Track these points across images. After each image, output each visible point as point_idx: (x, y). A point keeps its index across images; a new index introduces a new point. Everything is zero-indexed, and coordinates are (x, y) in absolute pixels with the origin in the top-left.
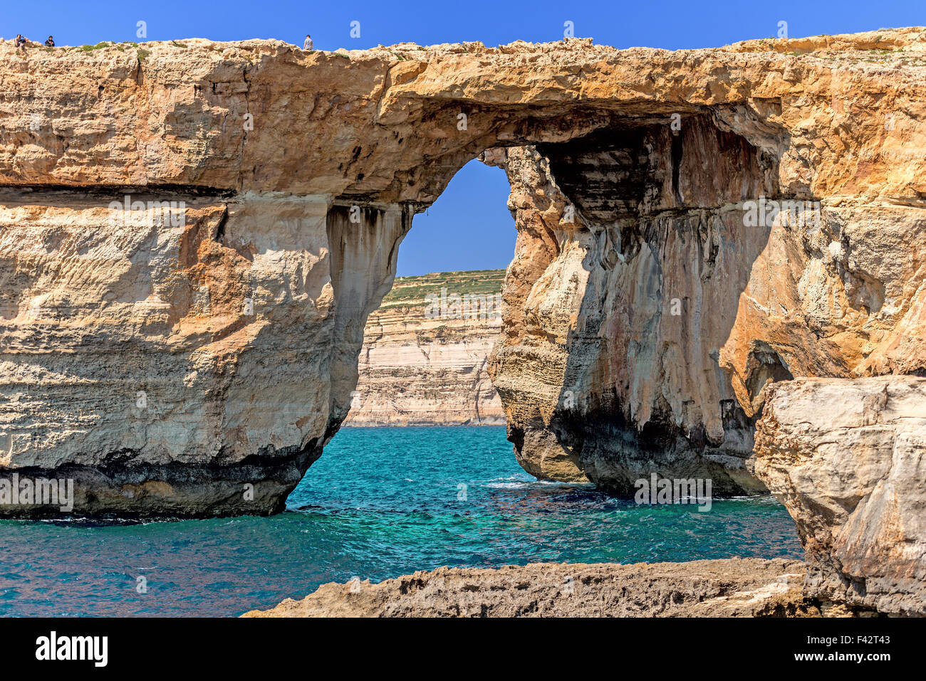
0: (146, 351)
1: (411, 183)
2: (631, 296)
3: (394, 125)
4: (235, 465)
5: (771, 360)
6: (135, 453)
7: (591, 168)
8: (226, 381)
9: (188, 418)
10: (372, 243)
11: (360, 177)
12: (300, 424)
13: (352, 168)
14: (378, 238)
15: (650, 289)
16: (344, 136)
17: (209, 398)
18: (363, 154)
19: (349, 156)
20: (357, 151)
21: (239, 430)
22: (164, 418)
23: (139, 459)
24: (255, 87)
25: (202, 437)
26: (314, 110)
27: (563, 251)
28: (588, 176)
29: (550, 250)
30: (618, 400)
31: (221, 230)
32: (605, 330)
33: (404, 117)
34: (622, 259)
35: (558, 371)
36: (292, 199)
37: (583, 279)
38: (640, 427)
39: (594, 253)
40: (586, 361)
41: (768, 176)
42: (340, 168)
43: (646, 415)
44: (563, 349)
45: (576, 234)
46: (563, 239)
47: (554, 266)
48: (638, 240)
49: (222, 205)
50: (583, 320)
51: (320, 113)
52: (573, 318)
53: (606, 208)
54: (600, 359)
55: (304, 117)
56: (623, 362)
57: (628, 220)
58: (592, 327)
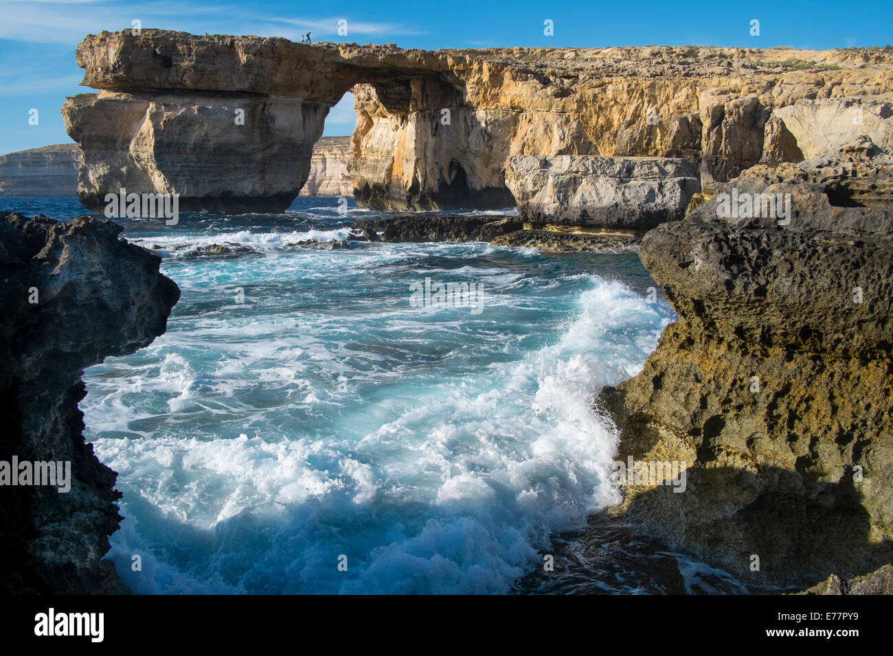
0: (237, 154)
3: (326, 73)
4: (269, 197)
6: (232, 192)
7: (392, 93)
8: (266, 166)
9: (253, 180)
10: (316, 118)
11: (313, 92)
12: (290, 183)
13: (310, 88)
14: (318, 117)
16: (307, 76)
17: (260, 173)
18: (315, 83)
19: (309, 84)
20: (312, 82)
21: (270, 185)
22: (243, 180)
23: (234, 194)
24: (276, 55)
25: (257, 187)
26: (297, 66)
27: (375, 125)
28: (390, 96)
29: (370, 124)
30: (399, 180)
31: (263, 109)
32: (394, 154)
33: (329, 70)
34: (401, 127)
35: (375, 169)
36: (290, 99)
37: (384, 135)
38: (408, 189)
39: (389, 126)
40: (387, 165)
41: (458, 99)
42: (306, 88)
43: (410, 185)
44: (377, 161)
45: (381, 118)
46: (375, 120)
47: (372, 130)
48: (407, 121)
49: (263, 100)
50: (385, 150)
51: (299, 66)
52: (381, 150)
53: (395, 108)
54: (392, 165)
55: (293, 68)
56: (400, 166)
57: (403, 113)
58: (388, 152)
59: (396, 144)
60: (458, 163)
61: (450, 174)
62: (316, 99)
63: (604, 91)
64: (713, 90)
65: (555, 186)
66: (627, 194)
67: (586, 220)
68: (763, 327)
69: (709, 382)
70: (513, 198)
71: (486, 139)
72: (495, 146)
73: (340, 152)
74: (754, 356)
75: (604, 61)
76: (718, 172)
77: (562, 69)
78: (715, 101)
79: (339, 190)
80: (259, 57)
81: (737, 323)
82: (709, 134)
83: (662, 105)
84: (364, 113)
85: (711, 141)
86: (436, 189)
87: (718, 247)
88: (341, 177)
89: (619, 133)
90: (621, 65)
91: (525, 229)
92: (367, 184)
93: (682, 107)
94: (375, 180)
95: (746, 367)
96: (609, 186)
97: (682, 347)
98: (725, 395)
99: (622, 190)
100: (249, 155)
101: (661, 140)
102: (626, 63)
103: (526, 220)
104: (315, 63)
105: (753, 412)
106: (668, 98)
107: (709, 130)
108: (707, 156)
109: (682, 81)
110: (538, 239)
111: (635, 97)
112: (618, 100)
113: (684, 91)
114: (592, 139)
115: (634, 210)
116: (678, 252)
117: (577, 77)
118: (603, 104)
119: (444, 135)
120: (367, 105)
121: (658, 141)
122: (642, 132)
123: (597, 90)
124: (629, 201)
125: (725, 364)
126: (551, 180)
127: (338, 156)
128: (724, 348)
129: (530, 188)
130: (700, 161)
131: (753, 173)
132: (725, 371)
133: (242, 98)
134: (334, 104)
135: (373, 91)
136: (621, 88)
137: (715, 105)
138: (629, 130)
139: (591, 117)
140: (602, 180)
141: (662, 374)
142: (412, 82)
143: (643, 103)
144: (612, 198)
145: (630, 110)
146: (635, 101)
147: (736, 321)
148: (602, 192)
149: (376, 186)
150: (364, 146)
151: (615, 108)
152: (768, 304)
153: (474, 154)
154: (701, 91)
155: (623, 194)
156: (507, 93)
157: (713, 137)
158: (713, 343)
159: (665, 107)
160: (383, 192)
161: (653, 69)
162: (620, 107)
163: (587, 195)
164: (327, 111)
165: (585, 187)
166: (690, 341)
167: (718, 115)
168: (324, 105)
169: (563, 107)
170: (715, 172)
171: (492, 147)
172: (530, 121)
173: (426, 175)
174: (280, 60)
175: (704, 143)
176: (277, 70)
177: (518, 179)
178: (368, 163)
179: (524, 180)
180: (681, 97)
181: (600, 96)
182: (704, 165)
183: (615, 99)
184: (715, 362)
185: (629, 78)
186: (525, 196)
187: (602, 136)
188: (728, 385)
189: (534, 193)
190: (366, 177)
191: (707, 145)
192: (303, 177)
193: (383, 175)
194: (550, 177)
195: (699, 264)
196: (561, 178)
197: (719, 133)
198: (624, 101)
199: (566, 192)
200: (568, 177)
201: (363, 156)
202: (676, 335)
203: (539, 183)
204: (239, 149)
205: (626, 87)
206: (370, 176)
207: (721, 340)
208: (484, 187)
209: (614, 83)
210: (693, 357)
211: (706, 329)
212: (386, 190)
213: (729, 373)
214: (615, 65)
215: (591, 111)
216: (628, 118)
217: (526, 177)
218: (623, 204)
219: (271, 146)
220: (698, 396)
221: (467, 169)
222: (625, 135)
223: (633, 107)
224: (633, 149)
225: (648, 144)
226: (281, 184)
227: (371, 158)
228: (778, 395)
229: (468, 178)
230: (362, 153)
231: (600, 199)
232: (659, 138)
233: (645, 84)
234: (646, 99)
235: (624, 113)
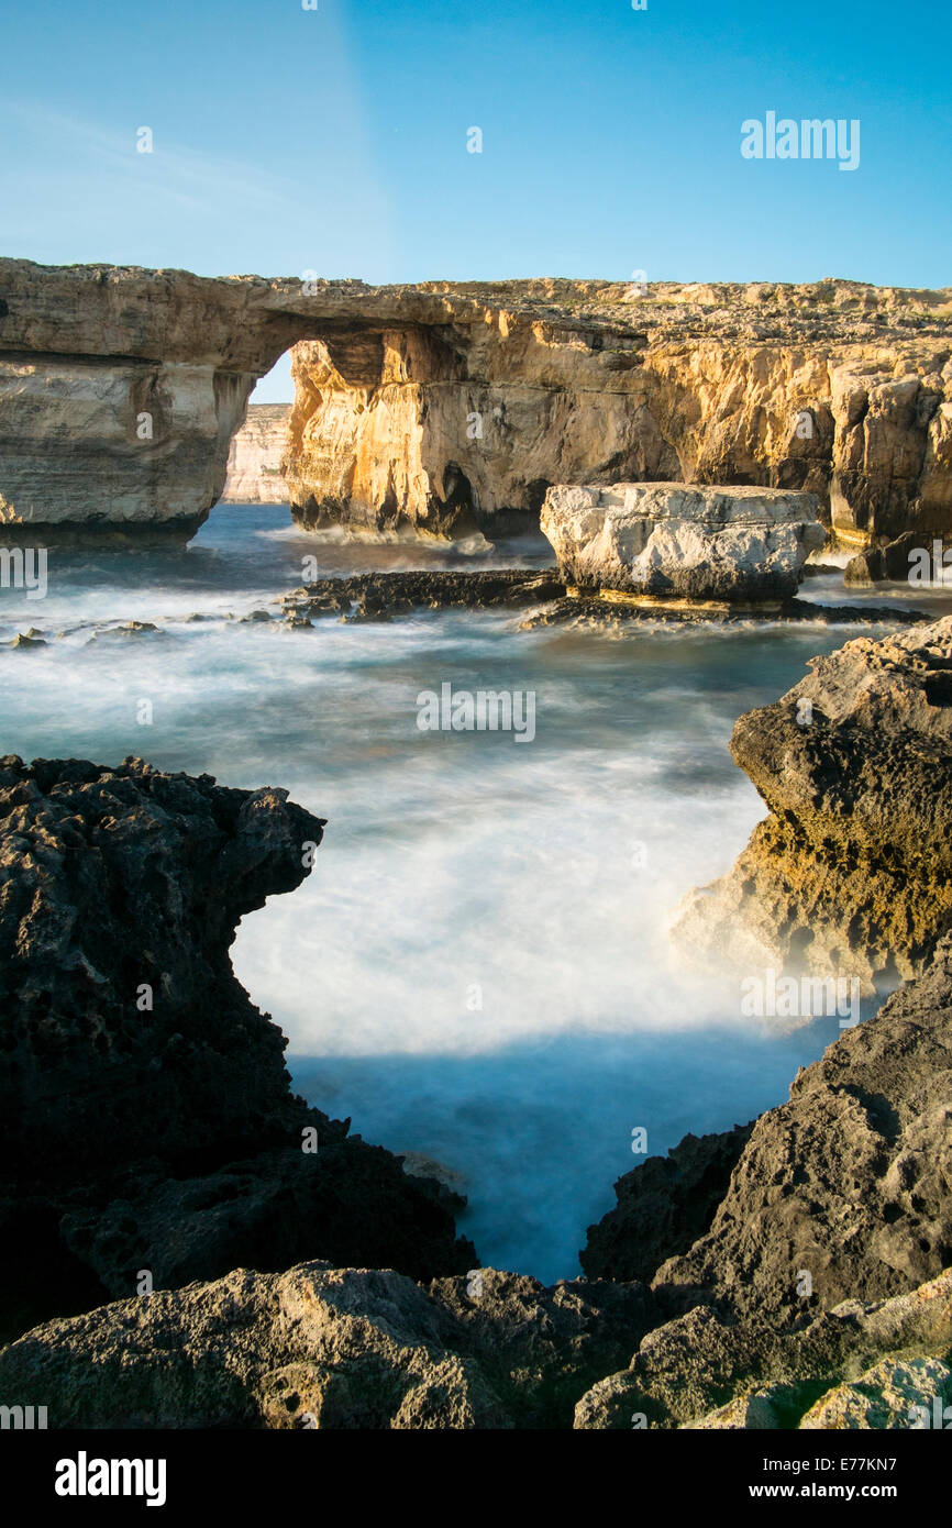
0: (113, 456)
1: (257, 361)
2: (373, 431)
3: (251, 326)
4: (162, 523)
5: (456, 471)
6: (104, 515)
7: (352, 355)
8: (158, 474)
9: (137, 495)
10: (235, 395)
11: (231, 356)
12: (198, 500)
13: (227, 350)
14: (238, 393)
15: (384, 428)
16: (222, 331)
17: (148, 484)
18: (233, 342)
19: (224, 343)
20: (229, 341)
22: (122, 495)
23: (106, 519)
24: (172, 299)
25: (144, 506)
26: (206, 315)
27: (325, 402)
28: (350, 360)
29: (317, 401)
30: (364, 492)
31: (153, 384)
32: (357, 451)
33: (256, 321)
34: (367, 409)
35: (325, 473)
36: (194, 368)
37: (341, 420)
38: (378, 507)
39: (349, 405)
40: (345, 468)
41: (459, 367)
42: (219, 350)
43: (382, 500)
44: (329, 461)
45: (334, 392)
46: (325, 395)
47: (320, 411)
48: (377, 398)
49: (153, 369)
50: (342, 444)
51: (209, 316)
52: (335, 443)
53: (358, 378)
54: (353, 467)
55: (200, 317)
56: (367, 469)
57: (371, 387)
58: (347, 448)
59: (359, 435)
60: (459, 469)
61: (445, 487)
62: (235, 366)
63: (687, 362)
64: (853, 366)
65: (615, 535)
66: (719, 548)
67: (660, 586)
68: (850, 841)
69: (798, 893)
70: (551, 549)
71: (503, 432)
72: (516, 444)
73: (259, 431)
74: (841, 869)
75: (686, 310)
76: (857, 496)
77: (621, 323)
78: (854, 385)
79: (257, 492)
80: (145, 302)
81: (825, 835)
82: (844, 438)
83: (775, 387)
84: (308, 383)
85: (847, 447)
86: (424, 511)
87: (808, 756)
88: (260, 471)
89: (709, 429)
90: (712, 318)
91: (569, 595)
92: (313, 497)
93: (806, 391)
94: (326, 492)
95: (833, 880)
96: (693, 535)
97: (772, 851)
98: (812, 906)
99: (713, 542)
100: (132, 456)
101: (772, 441)
102: (721, 313)
103: (571, 581)
104: (234, 310)
105: (838, 925)
106: (784, 375)
107: (846, 430)
108: (840, 472)
109: (805, 350)
110: (589, 614)
111: (734, 372)
112: (708, 377)
113: (809, 367)
114: (668, 436)
115: (729, 574)
116: (770, 758)
117: (644, 337)
118: (685, 383)
119: (437, 425)
120: (312, 370)
121: (767, 443)
122: (744, 427)
123: (676, 361)
124: (722, 559)
125: (813, 874)
126: (608, 526)
127: (255, 437)
128: (812, 857)
129: (578, 535)
130: (830, 477)
131: (857, 647)
132: (812, 882)
133: (118, 365)
134: (262, 374)
135: (323, 351)
136: (712, 358)
137: (855, 392)
138: (724, 424)
139: (666, 401)
140: (684, 526)
141: (753, 878)
142: (385, 338)
143: (746, 382)
144: (697, 554)
145: (726, 392)
146: (734, 379)
147: (825, 833)
148: (682, 544)
149: (328, 501)
150: (308, 436)
151: (702, 388)
152: (853, 822)
153: (484, 456)
154: (835, 366)
155: (714, 547)
156: (536, 361)
157: (851, 440)
158: (803, 852)
159: (779, 390)
160: (339, 511)
161: (762, 325)
162: (710, 388)
163: (661, 550)
164: (252, 385)
165: (658, 537)
166: (781, 846)
167: (859, 409)
168: (247, 376)
169: (624, 385)
170: (853, 496)
171: (512, 445)
172: (572, 405)
173: (407, 487)
174: (179, 306)
175: (836, 450)
176: (174, 322)
177: (559, 524)
178: (315, 464)
179: (569, 525)
180: (803, 375)
181: (680, 370)
182: (835, 484)
183: (703, 374)
184: (803, 872)
185: (726, 342)
186: (570, 548)
187: (683, 432)
188: (815, 896)
189: (583, 545)
190: (311, 485)
191: (842, 452)
192: (216, 490)
193: (339, 483)
194: (607, 520)
195: (789, 773)
196: (624, 523)
197: (860, 435)
198: (716, 378)
199: (631, 543)
200: (633, 521)
201: (306, 452)
202: (768, 837)
203: (592, 527)
204: (117, 448)
205: (720, 357)
206: (318, 484)
207: (810, 849)
208: (499, 507)
209: (702, 350)
210: (783, 863)
211: (797, 834)
212: (343, 507)
213: (817, 884)
214: (704, 317)
215: (666, 393)
216: (723, 406)
217: (572, 520)
218: (713, 564)
219: (165, 442)
220: (786, 907)
221: (474, 482)
222: (716, 432)
223: (730, 388)
224: (729, 453)
225: (752, 446)
226: (183, 501)
227: (319, 454)
228: (861, 909)
229: (475, 493)
230: (305, 446)
231: (681, 556)
232: (769, 437)
233: (749, 354)
234: (750, 377)
235: (716, 398)
